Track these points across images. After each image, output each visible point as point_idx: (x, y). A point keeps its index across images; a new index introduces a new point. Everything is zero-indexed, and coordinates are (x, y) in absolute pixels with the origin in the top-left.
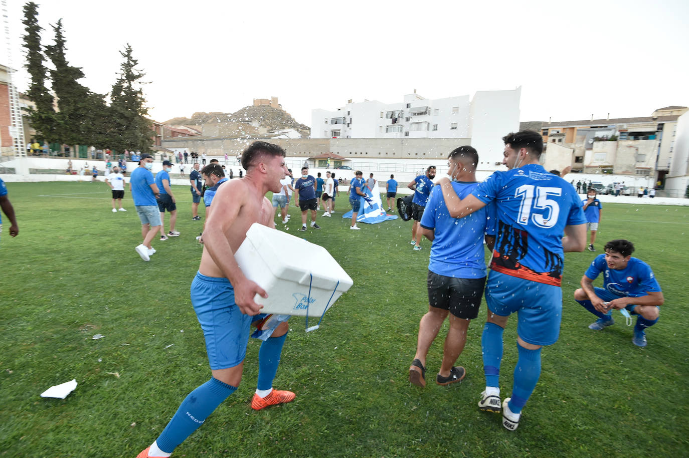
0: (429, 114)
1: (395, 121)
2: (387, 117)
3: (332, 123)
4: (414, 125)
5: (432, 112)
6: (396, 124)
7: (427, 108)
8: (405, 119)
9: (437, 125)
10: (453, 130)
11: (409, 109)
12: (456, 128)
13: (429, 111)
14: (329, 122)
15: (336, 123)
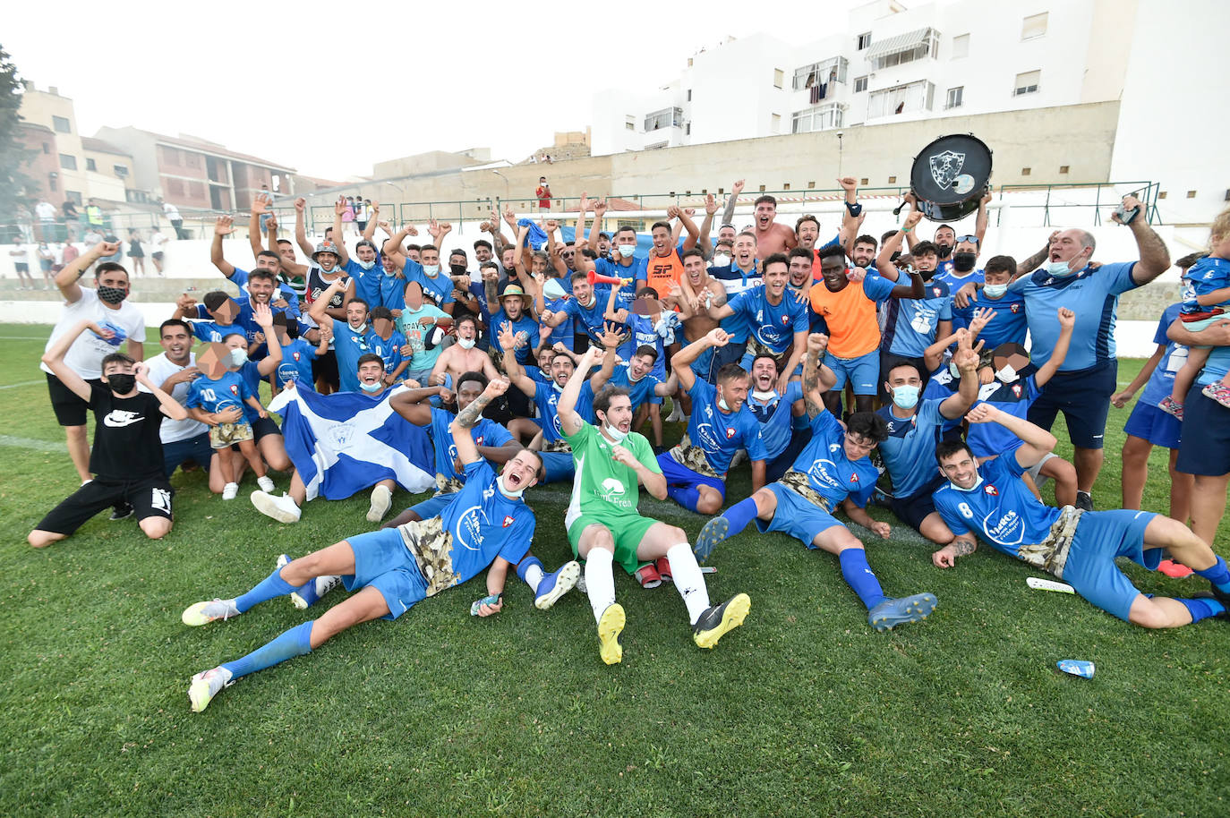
0: (935, 56)
1: (820, 93)
2: (795, 85)
3: (647, 127)
4: (879, 98)
5: (946, 44)
6: (822, 103)
7: (929, 32)
8: (851, 85)
9: (961, 88)
10: (1022, 96)
11: (864, 50)
12: (1033, 89)
13: (936, 44)
14: (640, 125)
15: (656, 127)
